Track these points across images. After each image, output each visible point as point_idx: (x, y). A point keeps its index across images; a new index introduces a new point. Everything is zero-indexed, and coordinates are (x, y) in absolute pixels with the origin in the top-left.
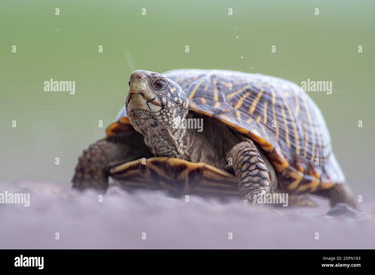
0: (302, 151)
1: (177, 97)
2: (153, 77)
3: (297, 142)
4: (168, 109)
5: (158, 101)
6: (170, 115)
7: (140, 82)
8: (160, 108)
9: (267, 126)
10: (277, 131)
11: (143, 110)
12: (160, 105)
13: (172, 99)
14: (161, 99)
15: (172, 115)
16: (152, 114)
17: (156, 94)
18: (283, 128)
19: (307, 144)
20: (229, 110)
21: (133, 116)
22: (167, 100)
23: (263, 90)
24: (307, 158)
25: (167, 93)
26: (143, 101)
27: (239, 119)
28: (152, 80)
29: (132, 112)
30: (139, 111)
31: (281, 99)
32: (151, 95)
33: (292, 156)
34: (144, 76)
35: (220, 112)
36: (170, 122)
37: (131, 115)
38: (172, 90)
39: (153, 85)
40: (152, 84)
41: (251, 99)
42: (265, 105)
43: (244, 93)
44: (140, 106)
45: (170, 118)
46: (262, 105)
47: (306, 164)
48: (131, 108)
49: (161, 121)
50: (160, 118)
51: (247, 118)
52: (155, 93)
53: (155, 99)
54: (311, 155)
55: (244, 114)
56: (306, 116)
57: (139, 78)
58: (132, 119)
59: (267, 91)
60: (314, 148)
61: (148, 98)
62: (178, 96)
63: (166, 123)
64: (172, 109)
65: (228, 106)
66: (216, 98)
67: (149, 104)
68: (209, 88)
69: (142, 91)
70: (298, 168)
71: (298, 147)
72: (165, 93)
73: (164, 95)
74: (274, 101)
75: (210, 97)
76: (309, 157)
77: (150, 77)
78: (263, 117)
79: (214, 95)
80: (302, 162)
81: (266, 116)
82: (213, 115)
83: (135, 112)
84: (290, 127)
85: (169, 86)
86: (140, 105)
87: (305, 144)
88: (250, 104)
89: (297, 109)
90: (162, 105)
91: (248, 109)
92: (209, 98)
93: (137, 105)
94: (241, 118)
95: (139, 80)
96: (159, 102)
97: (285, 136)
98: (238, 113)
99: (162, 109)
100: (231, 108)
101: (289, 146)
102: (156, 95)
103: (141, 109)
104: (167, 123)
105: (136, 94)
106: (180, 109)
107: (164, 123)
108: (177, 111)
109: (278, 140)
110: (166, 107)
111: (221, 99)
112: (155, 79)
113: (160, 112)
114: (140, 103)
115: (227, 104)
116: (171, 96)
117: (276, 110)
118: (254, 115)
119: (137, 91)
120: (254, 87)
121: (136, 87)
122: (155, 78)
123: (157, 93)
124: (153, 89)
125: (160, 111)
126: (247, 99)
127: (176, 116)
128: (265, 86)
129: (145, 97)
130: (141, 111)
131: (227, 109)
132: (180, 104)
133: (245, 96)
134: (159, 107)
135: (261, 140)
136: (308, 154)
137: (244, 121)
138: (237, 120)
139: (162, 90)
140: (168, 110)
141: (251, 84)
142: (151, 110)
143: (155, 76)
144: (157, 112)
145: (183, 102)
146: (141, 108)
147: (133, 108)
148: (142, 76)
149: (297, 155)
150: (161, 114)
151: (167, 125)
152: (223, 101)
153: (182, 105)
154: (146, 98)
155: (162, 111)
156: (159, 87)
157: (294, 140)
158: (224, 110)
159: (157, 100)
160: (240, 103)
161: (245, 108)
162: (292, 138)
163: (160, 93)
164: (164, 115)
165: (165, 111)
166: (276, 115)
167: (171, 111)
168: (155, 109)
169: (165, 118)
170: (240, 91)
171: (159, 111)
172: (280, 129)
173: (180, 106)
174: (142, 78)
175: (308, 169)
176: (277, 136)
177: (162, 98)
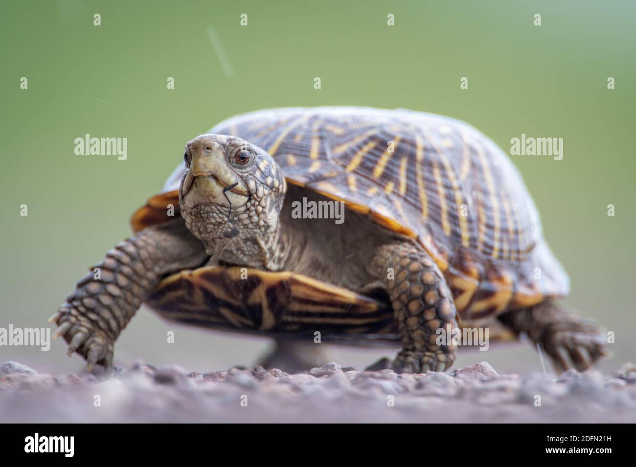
0: (473, 240)
1: (270, 176)
2: (232, 146)
3: (464, 225)
4: (259, 200)
5: (242, 188)
6: (262, 211)
7: (210, 155)
8: (246, 199)
9: (405, 200)
10: (425, 206)
11: (216, 204)
12: (246, 193)
13: (263, 182)
14: (246, 183)
15: (264, 210)
16: (232, 210)
17: (238, 175)
18: (436, 202)
19: (483, 228)
20: (335, 174)
21: (195, 215)
22: (256, 184)
23: (399, 136)
24: (485, 252)
25: (255, 172)
26: (218, 189)
27: (353, 188)
28: (229, 150)
29: (195, 209)
30: (209, 206)
31: (434, 151)
32: (229, 178)
33: (454, 250)
34: (217, 145)
35: (320, 178)
36: (262, 223)
37: (191, 214)
38: (262, 166)
39: (232, 159)
40: (229, 158)
41: (377, 153)
42: (404, 163)
43: (365, 143)
44: (211, 199)
45: (262, 216)
46: (397, 162)
47: (483, 263)
48: (194, 202)
49: (247, 222)
50: (245, 216)
51: (368, 187)
52: (236, 173)
53: (237, 184)
54: (492, 248)
55: (363, 180)
56: (483, 180)
57: (208, 148)
58: (193, 220)
59: (408, 138)
60: (497, 234)
61: (225, 183)
62: (272, 174)
63: (255, 224)
64: (265, 199)
65: (334, 168)
66: (314, 153)
67: (228, 193)
68: (305, 138)
69: (215, 172)
70: (466, 271)
71: (465, 235)
72: (252, 172)
73: (251, 175)
74: (420, 155)
75: (304, 153)
76: (488, 250)
77: (225, 145)
78: (397, 184)
79: (310, 149)
80: (474, 260)
81: (403, 181)
82: (306, 184)
83: (201, 210)
84: (450, 199)
85: (257, 159)
86: (211, 196)
87: (479, 229)
88: (376, 162)
89: (466, 168)
90: (248, 194)
91: (371, 170)
92: (301, 155)
93: (208, 197)
94: (358, 187)
95: (208, 152)
96: (245, 189)
97: (440, 215)
98: (352, 179)
99: (250, 200)
100: (340, 169)
101: (448, 233)
102: (238, 177)
103: (213, 203)
104: (257, 225)
105: (204, 177)
106: (275, 196)
107: (251, 226)
108: (271, 201)
109: (426, 222)
110: (255, 196)
111: (322, 155)
112: (235, 149)
113: (246, 206)
114: (211, 194)
115: (333, 163)
116: (262, 176)
117: (423, 170)
118: (382, 180)
119: (206, 172)
120: (384, 133)
121: (205, 165)
122: (235, 146)
123: (240, 174)
124: (233, 166)
125: (246, 204)
126: (370, 153)
127: (270, 210)
128: (406, 129)
129: (220, 181)
130: (214, 207)
131: (332, 172)
132: (275, 188)
133: (366, 149)
134: (243, 197)
135: (392, 223)
136: (486, 245)
137: (362, 192)
138: (349, 191)
139: (247, 167)
140: (259, 202)
141: (381, 126)
142: (230, 204)
143: (233, 142)
144: (241, 207)
145: (279, 185)
146: (214, 201)
147: (197, 202)
148: (214, 144)
149: (462, 247)
150: (248, 209)
151: (256, 229)
152: (326, 160)
153: (278, 189)
154: (222, 183)
155: (249, 204)
156: (242, 162)
157: (457, 222)
158: (326, 173)
159: (240, 186)
160: (356, 161)
161: (366, 168)
162: (454, 218)
163: (244, 173)
164: (253, 211)
165: (254, 204)
166: (424, 179)
167: (263, 203)
168: (238, 202)
169: (253, 216)
170: (359, 140)
171: (243, 205)
172: (431, 203)
173: (275, 192)
174: (213, 148)
175: (487, 272)
176: (425, 217)
177: (249, 181)
